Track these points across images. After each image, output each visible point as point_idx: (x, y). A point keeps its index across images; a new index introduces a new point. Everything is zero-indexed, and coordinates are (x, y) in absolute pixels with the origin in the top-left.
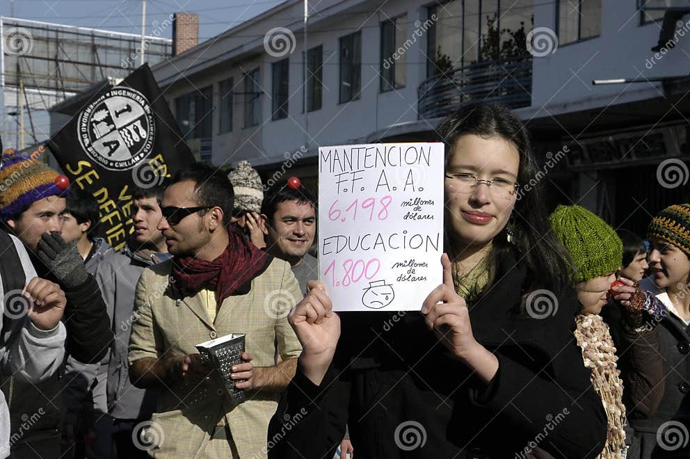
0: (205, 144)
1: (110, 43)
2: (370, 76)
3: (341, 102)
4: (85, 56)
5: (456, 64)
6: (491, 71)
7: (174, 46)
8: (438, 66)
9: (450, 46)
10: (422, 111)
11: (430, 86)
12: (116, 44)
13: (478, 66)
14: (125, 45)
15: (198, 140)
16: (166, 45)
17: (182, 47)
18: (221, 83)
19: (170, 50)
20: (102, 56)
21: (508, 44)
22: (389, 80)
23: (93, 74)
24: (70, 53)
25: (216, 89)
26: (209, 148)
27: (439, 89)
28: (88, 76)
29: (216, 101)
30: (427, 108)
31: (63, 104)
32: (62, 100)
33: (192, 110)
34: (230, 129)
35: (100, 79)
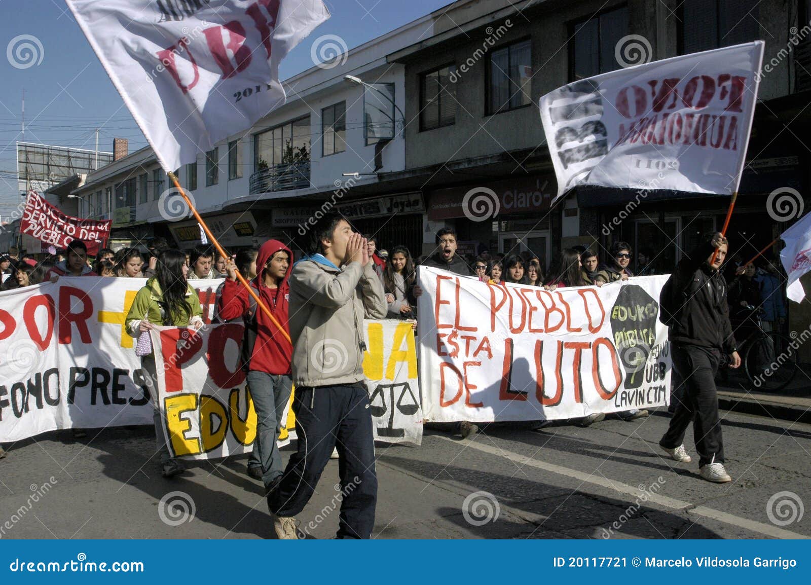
0: (133, 209)
1: (78, 155)
2: (223, 171)
3: (207, 186)
4: (64, 163)
5: (270, 166)
6: (288, 169)
7: (114, 156)
8: (261, 167)
9: (266, 155)
10: (252, 191)
11: (256, 177)
12: (81, 155)
13: (282, 166)
14: (86, 156)
15: (128, 207)
16: (110, 156)
17: (118, 158)
18: (141, 176)
19: (112, 159)
20: (74, 163)
21: (297, 155)
22: (233, 173)
23: (69, 173)
24: (56, 160)
25: (138, 178)
26: (135, 211)
27: (261, 179)
28: (66, 173)
29: (138, 186)
30: (255, 188)
31: (53, 188)
32: (51, 186)
33: (125, 191)
34: (146, 201)
35: (72, 174)
